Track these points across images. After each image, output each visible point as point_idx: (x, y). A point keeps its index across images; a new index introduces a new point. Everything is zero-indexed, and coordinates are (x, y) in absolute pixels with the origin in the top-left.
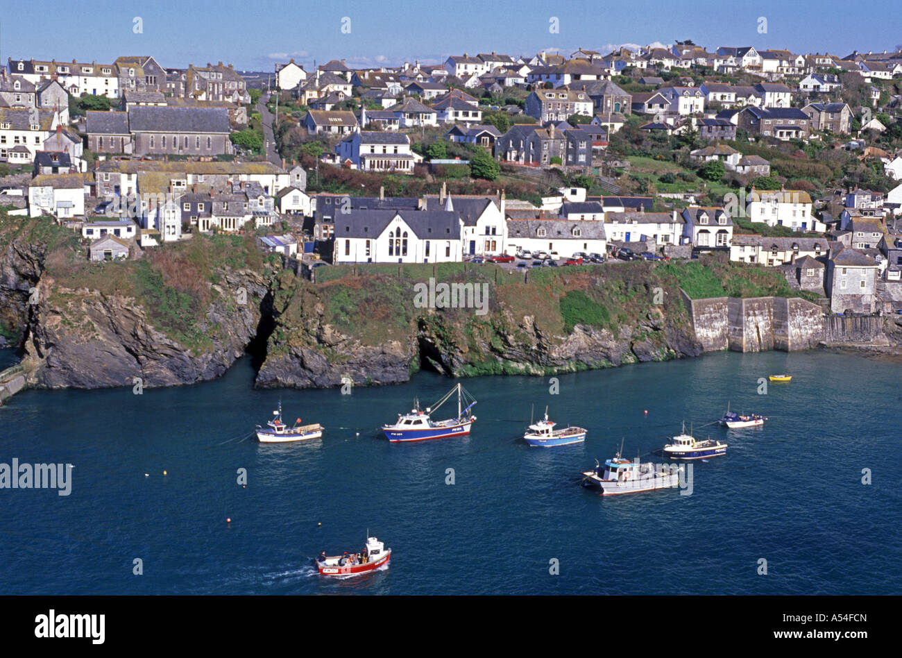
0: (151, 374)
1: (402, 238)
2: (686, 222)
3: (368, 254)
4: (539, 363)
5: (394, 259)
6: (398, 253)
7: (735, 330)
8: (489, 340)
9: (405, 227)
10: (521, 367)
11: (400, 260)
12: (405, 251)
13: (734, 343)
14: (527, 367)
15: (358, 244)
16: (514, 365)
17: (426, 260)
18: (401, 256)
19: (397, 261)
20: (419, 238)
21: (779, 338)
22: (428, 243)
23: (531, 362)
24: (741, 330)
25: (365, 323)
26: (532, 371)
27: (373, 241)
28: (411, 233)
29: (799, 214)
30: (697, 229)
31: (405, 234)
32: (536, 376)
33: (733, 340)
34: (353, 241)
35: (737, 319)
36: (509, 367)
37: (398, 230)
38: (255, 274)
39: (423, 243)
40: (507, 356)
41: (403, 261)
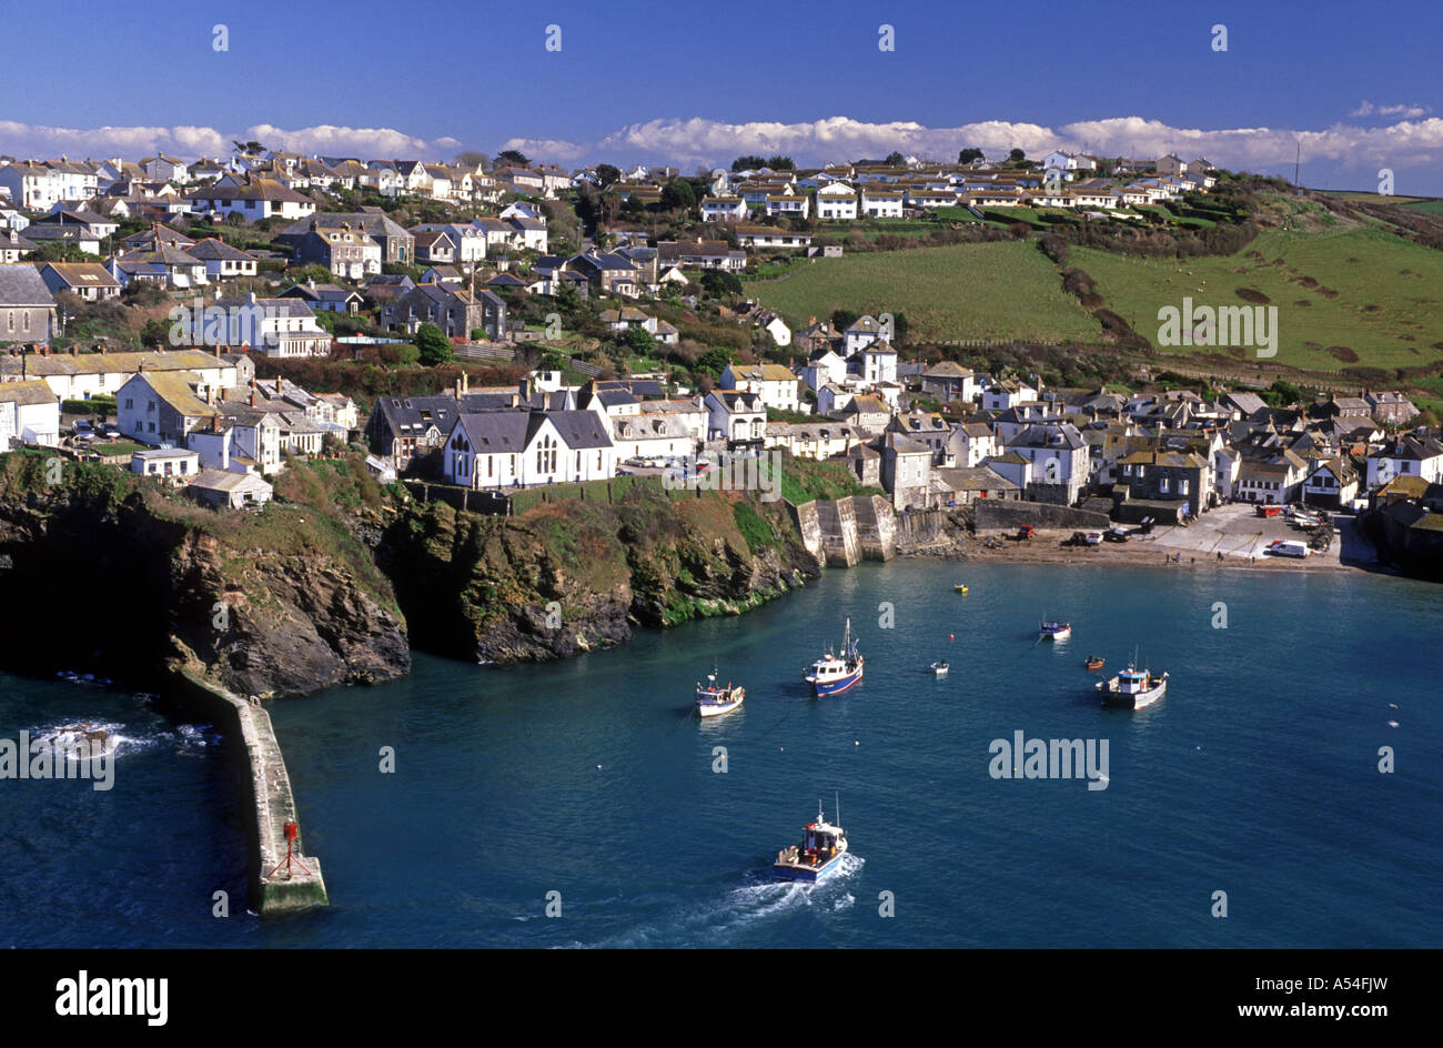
0: (359, 663)
1: (550, 449)
2: (713, 411)
3: (513, 474)
4: (734, 598)
5: (542, 478)
6: (546, 471)
7: (832, 539)
8: (677, 574)
9: (555, 435)
10: (714, 605)
11: (551, 478)
12: (554, 466)
13: (833, 556)
14: (720, 604)
15: (501, 459)
16: (705, 603)
17: (578, 477)
18: (550, 474)
19: (546, 481)
20: (571, 448)
21: (870, 545)
22: (579, 453)
23: (723, 598)
24: (842, 539)
25: (590, 563)
26: (728, 608)
27: (519, 456)
28: (561, 443)
29: (784, 393)
30: (733, 418)
31: (555, 444)
32: (732, 614)
33: (832, 552)
34: (496, 456)
35: (833, 526)
36: (702, 606)
37: (547, 437)
38: (373, 512)
39: (573, 453)
40: (699, 592)
41: (554, 481)
